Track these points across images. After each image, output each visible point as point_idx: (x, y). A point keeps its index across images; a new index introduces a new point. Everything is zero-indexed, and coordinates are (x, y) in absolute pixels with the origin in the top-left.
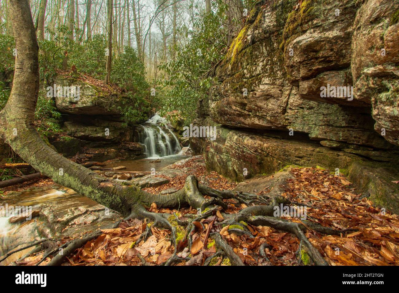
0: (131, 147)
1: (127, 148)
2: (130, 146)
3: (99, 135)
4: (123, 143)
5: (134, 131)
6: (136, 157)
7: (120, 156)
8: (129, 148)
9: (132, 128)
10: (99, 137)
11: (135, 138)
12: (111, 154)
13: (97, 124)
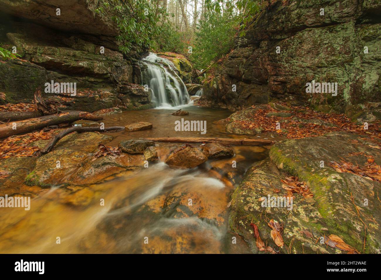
0: (134, 90)
1: (128, 91)
2: (133, 88)
3: (80, 64)
4: (120, 83)
5: (134, 67)
6: (142, 105)
7: (120, 104)
8: (131, 92)
9: (129, 62)
10: (82, 67)
11: (136, 78)
12: (106, 100)
13: (74, 46)
